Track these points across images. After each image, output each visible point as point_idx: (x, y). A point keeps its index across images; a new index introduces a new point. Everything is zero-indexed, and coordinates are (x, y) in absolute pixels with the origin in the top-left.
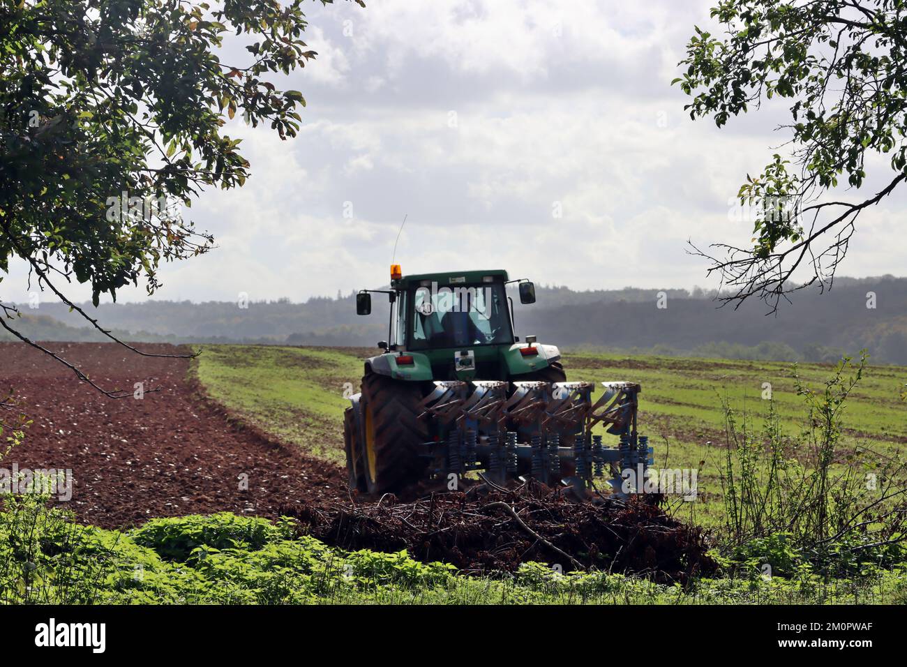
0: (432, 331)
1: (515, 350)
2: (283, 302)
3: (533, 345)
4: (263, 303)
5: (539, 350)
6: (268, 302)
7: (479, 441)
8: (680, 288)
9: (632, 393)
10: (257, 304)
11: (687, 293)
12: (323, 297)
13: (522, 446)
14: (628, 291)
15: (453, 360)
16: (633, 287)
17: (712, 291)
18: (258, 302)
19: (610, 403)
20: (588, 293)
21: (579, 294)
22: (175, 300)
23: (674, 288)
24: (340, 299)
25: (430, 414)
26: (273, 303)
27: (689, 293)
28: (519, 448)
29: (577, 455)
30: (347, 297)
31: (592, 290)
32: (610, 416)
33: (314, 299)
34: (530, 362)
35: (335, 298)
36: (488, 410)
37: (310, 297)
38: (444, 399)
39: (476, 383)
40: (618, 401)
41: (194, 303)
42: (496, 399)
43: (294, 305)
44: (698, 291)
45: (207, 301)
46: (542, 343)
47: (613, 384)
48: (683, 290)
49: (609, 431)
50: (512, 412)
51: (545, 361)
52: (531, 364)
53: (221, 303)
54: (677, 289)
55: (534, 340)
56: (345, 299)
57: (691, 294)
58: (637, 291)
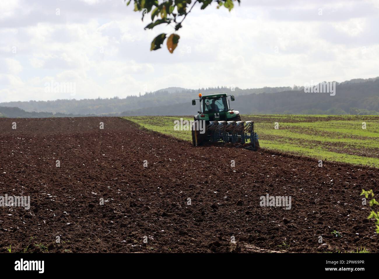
0: (209, 108)
1: (229, 112)
2: (116, 98)
3: (233, 111)
4: (107, 99)
5: (234, 112)
6: (109, 99)
7: (221, 134)
8: (288, 86)
9: (252, 123)
10: (104, 99)
11: (291, 88)
12: (133, 95)
13: (230, 135)
14: (266, 88)
15: (214, 115)
16: (267, 87)
17: (302, 87)
18: (105, 99)
19: (248, 126)
20: (248, 90)
21: (244, 90)
22: (68, 99)
23: (285, 86)
24: (140, 96)
25: (209, 129)
26: (111, 99)
27: (292, 88)
28: (229, 136)
29: (242, 137)
30: (143, 95)
31: (249, 88)
32: (247, 129)
33: (129, 97)
34: (232, 115)
35: (138, 96)
36: (222, 128)
37: (127, 96)
38: (212, 125)
39: (219, 122)
40: (249, 125)
41: (77, 100)
42: (223, 125)
43: (120, 99)
44: (296, 87)
45: (83, 99)
46: (235, 110)
47: (248, 122)
48: (289, 87)
49: (248, 132)
50: (227, 129)
51: (235, 115)
52: (232, 116)
53: (89, 99)
54: (286, 87)
55: (233, 110)
56: (143, 96)
57: (293, 89)
58: (269, 88)
